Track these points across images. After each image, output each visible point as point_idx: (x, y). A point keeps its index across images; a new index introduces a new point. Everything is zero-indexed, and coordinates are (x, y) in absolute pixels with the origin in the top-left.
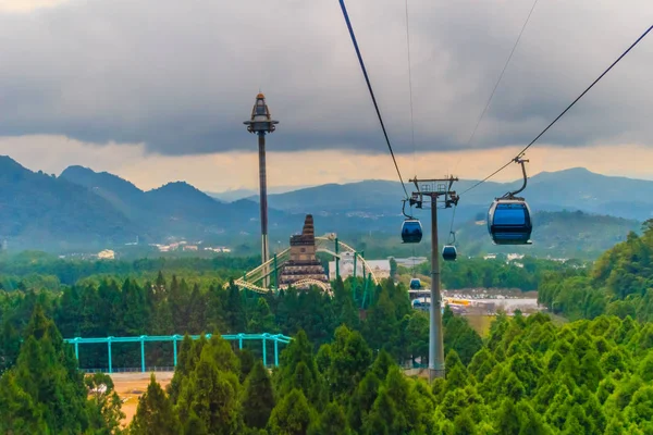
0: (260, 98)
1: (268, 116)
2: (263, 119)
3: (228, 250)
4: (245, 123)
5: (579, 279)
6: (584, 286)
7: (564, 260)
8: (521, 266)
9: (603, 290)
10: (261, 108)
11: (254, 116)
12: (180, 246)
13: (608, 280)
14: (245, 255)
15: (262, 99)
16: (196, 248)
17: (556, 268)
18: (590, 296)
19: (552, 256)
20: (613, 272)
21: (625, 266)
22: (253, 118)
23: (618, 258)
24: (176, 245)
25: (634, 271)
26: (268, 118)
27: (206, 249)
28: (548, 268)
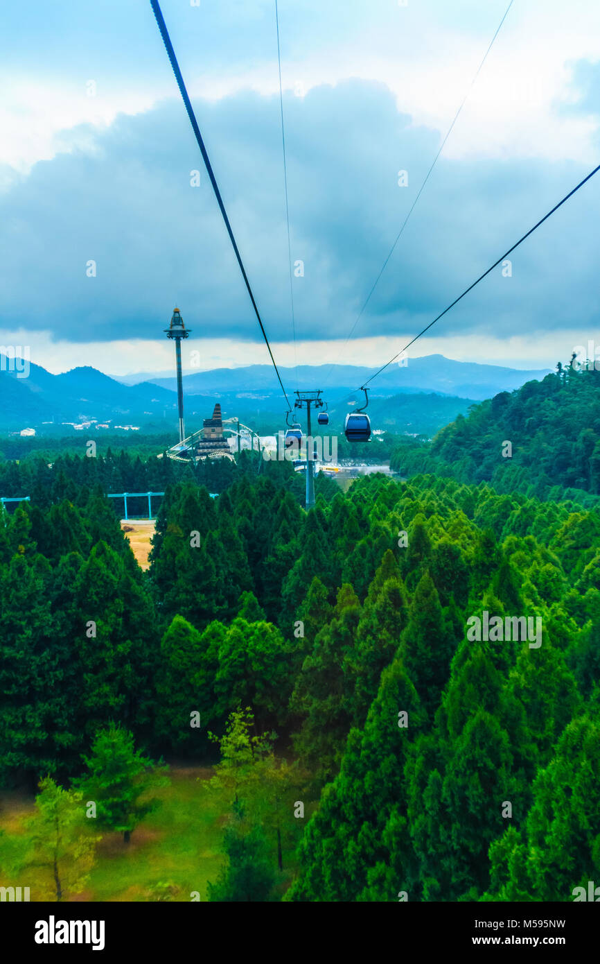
0: (177, 312)
1: (183, 325)
2: (179, 328)
3: (137, 429)
4: (166, 331)
5: (421, 450)
6: (423, 455)
7: (415, 435)
8: (381, 440)
9: (437, 458)
10: (177, 320)
11: (172, 326)
12: (93, 425)
13: (441, 451)
14: (157, 433)
15: (178, 312)
16: (107, 426)
17: (409, 442)
18: (426, 463)
19: (410, 432)
20: (445, 445)
21: (453, 440)
22: (171, 328)
23: (449, 434)
24: (88, 423)
25: (459, 444)
26: (183, 327)
27: (116, 427)
28: (402, 442)
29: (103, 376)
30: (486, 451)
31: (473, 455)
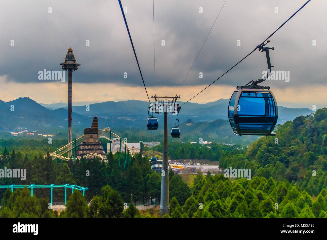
0: (70, 51)
1: (74, 61)
2: (71, 62)
3: (51, 136)
4: (61, 64)
5: (241, 156)
6: (243, 159)
7: (232, 145)
8: (210, 148)
9: (254, 162)
10: (70, 56)
11: (66, 61)
12: (24, 133)
13: (256, 157)
14: (60, 139)
15: (71, 51)
16: (33, 134)
17: (228, 149)
19: (226, 143)
20: (259, 152)
21: (265, 149)
22: (65, 62)
23: (261, 145)
24: (22, 132)
25: (270, 152)
26: (74, 62)
27: (39, 135)
28: (224, 149)
29: (36, 103)
30: (291, 158)
31: (281, 160)
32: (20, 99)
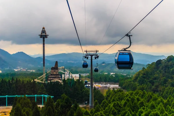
0: (44, 28)
1: (46, 33)
2: (44, 34)
3: (34, 71)
4: (39, 35)
5: (129, 80)
6: (131, 82)
7: (125, 75)
8: (114, 76)
9: (136, 83)
10: (44, 31)
11: (42, 33)
12: (21, 70)
13: (137, 80)
14: (39, 72)
16: (25, 70)
17: (123, 77)
18: (133, 84)
19: (123, 74)
20: (139, 78)
21: (142, 76)
22: (41, 34)
23: (140, 74)
24: (20, 69)
25: (144, 78)
26: (46, 34)
27: (28, 70)
29: (26, 55)
30: (155, 81)
31: (150, 82)
32: (18, 52)
